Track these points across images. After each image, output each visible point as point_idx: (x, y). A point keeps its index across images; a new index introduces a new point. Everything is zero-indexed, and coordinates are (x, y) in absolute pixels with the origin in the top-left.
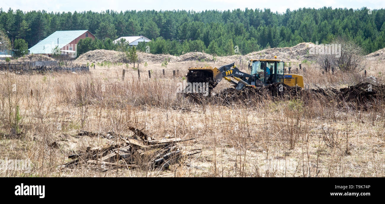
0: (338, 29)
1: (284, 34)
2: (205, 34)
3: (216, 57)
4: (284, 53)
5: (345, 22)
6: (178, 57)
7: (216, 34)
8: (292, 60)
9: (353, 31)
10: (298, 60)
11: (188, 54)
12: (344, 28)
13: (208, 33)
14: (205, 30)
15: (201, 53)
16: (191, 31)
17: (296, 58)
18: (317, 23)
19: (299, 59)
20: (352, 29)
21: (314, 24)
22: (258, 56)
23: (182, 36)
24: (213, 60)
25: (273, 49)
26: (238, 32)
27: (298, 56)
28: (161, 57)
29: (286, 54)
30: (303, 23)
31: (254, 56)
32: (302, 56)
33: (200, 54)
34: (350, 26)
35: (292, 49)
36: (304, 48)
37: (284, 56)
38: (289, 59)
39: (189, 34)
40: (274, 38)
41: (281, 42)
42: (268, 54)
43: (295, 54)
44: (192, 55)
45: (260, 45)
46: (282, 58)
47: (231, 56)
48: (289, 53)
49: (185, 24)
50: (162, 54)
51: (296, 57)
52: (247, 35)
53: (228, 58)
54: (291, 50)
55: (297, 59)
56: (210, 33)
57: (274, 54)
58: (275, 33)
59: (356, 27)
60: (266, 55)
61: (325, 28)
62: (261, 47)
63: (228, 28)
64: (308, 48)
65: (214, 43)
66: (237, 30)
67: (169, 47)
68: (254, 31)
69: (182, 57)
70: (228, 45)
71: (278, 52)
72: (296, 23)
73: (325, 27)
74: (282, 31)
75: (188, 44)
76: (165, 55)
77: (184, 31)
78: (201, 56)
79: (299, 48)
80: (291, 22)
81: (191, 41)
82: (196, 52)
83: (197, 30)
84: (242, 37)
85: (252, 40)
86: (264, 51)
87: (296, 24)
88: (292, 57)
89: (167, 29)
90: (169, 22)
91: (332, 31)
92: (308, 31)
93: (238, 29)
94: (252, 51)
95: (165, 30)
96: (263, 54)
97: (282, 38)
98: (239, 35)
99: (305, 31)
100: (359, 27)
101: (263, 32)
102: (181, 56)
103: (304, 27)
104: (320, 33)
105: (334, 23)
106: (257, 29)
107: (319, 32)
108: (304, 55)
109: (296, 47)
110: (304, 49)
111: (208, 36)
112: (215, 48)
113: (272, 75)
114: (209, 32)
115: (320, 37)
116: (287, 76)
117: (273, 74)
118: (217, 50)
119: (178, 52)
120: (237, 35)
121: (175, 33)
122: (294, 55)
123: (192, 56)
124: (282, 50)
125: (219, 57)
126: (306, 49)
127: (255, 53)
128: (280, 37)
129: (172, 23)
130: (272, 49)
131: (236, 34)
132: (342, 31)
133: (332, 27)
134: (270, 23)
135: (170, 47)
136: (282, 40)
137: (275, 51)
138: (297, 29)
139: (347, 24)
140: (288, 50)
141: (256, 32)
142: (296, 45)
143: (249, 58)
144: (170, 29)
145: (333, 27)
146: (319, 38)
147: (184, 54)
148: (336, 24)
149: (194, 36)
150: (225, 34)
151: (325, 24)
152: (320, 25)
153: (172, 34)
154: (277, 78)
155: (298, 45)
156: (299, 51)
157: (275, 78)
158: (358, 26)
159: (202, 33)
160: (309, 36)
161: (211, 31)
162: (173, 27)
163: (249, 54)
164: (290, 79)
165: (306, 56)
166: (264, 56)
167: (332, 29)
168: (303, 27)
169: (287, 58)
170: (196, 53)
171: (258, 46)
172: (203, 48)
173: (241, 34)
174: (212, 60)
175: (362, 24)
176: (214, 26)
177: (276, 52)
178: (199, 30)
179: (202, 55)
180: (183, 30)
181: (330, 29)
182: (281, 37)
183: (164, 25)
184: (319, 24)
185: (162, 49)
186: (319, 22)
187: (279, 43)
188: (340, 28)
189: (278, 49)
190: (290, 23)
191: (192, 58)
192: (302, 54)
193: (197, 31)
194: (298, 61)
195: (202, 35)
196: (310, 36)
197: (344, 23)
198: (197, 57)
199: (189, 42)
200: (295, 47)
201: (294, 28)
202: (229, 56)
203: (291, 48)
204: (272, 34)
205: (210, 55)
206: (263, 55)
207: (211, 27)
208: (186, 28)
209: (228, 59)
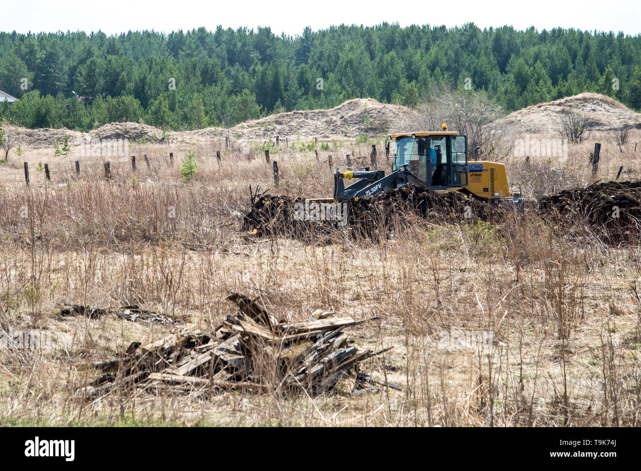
0: (419, 69)
1: (307, 80)
2: (136, 83)
3: (169, 133)
4: (315, 122)
5: (432, 55)
6: (84, 133)
7: (162, 82)
8: (333, 137)
9: (450, 73)
10: (346, 136)
11: (108, 128)
12: (432, 68)
13: (143, 80)
14: (136, 75)
15: (137, 125)
16: (105, 76)
17: (342, 132)
18: (372, 58)
19: (348, 135)
20: (448, 69)
21: (368, 58)
22: (260, 129)
23: (86, 88)
24: (163, 139)
25: (292, 113)
26: (208, 78)
27: (346, 129)
28: (47, 134)
29: (320, 123)
30: (344, 57)
31: (250, 129)
32: (354, 129)
33: (133, 127)
34: (444, 63)
35: (332, 113)
36: (357, 111)
37: (316, 128)
38: (327, 135)
39: (102, 84)
40: (286, 90)
41: (301, 98)
42: (280, 123)
43: (339, 123)
44: (117, 129)
45: (262, 106)
46: (312, 133)
47: (200, 130)
48: (326, 121)
49: (91, 62)
50: (49, 127)
51: (341, 129)
52: (228, 83)
53: (194, 134)
54: (329, 114)
55: (344, 134)
56: (148, 81)
57: (293, 124)
58: (287, 78)
59: (456, 64)
60: (277, 126)
61: (392, 66)
62: (263, 109)
63: (187, 68)
64: (366, 109)
65: (161, 102)
66: (205, 72)
67: (61, 111)
68: (243, 76)
69: (94, 135)
70: (191, 106)
71: (302, 120)
72: (329, 57)
73: (392, 64)
74: (302, 74)
75: (104, 105)
76: (55, 131)
77: (91, 76)
78: (136, 131)
79: (347, 112)
80: (318, 55)
81: (111, 98)
82: (126, 121)
83: (118, 74)
84: (217, 89)
85: (245, 94)
86: (272, 117)
87: (328, 60)
88: (333, 130)
89: (48, 72)
90: (51, 58)
91: (406, 73)
92: (356, 74)
93: (207, 72)
94: (245, 119)
95: (43, 75)
96: (270, 125)
97: (303, 89)
98: (211, 84)
99: (351, 75)
100: (463, 66)
101: (263, 77)
102: (91, 132)
103: (349, 65)
104: (382, 77)
105: (411, 57)
106: (248, 71)
107: (380, 76)
108: (357, 126)
109: (340, 109)
110: (359, 113)
111: (143, 87)
112: (164, 112)
113: (440, 166)
114: (145, 78)
115: (382, 88)
116: (473, 167)
117: (444, 165)
118: (169, 116)
119: (82, 122)
120: (207, 85)
121: (66, 82)
122: (336, 126)
123: (117, 131)
124: (310, 115)
125: (174, 133)
126: (361, 113)
127: (253, 122)
128: (298, 87)
129: (58, 60)
130: (289, 113)
131: (203, 82)
132: (428, 73)
133: (406, 65)
134: (271, 57)
135: (64, 111)
136: (303, 94)
137: (296, 118)
138: (332, 71)
139: (436, 58)
140: (324, 115)
141: (247, 77)
142: (340, 104)
143: (241, 133)
144: (55, 72)
145: (409, 65)
146: (381, 90)
147: (98, 127)
148: (413, 59)
149: (114, 87)
150: (182, 82)
151: (392, 58)
152: (381, 60)
153: (58, 83)
154: (454, 173)
155: (343, 104)
156: (346, 116)
157: (449, 172)
158: (460, 63)
159: (129, 80)
160: (360, 85)
161: (150, 76)
162: (61, 69)
163: (240, 125)
164: (478, 173)
165: (362, 127)
166: (274, 130)
167: (407, 71)
168: (346, 66)
169: (322, 132)
170: (125, 123)
171: (258, 108)
172: (138, 112)
173: (216, 82)
174: (160, 138)
175: (466, 59)
176: (156, 64)
177: (297, 120)
178: (124, 73)
179: (139, 128)
180: (89, 75)
181: (403, 68)
182: (300, 87)
183: (41, 65)
184: (378, 59)
185: (48, 117)
186: (379, 55)
187: (296, 100)
188: (424, 68)
189: (302, 114)
190: (315, 57)
191: (118, 136)
192: (355, 123)
193: (120, 78)
194: (346, 138)
195: (130, 85)
196: (362, 84)
197: (430, 56)
198: (127, 132)
199: (106, 101)
200: (338, 109)
201: (326, 68)
202: (196, 131)
203: (330, 111)
204: (282, 81)
205: (156, 129)
206: (270, 127)
207: (151, 68)
208: (94, 70)
209: (195, 136)
